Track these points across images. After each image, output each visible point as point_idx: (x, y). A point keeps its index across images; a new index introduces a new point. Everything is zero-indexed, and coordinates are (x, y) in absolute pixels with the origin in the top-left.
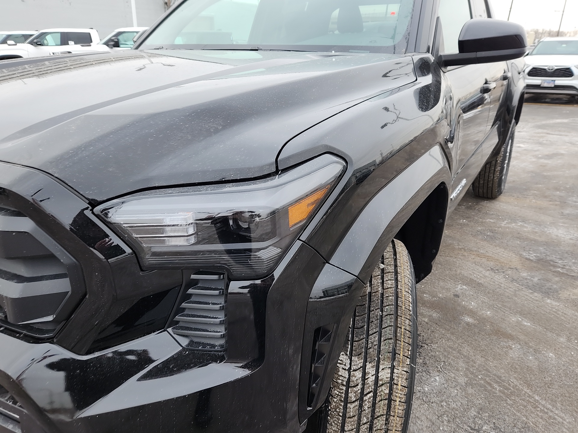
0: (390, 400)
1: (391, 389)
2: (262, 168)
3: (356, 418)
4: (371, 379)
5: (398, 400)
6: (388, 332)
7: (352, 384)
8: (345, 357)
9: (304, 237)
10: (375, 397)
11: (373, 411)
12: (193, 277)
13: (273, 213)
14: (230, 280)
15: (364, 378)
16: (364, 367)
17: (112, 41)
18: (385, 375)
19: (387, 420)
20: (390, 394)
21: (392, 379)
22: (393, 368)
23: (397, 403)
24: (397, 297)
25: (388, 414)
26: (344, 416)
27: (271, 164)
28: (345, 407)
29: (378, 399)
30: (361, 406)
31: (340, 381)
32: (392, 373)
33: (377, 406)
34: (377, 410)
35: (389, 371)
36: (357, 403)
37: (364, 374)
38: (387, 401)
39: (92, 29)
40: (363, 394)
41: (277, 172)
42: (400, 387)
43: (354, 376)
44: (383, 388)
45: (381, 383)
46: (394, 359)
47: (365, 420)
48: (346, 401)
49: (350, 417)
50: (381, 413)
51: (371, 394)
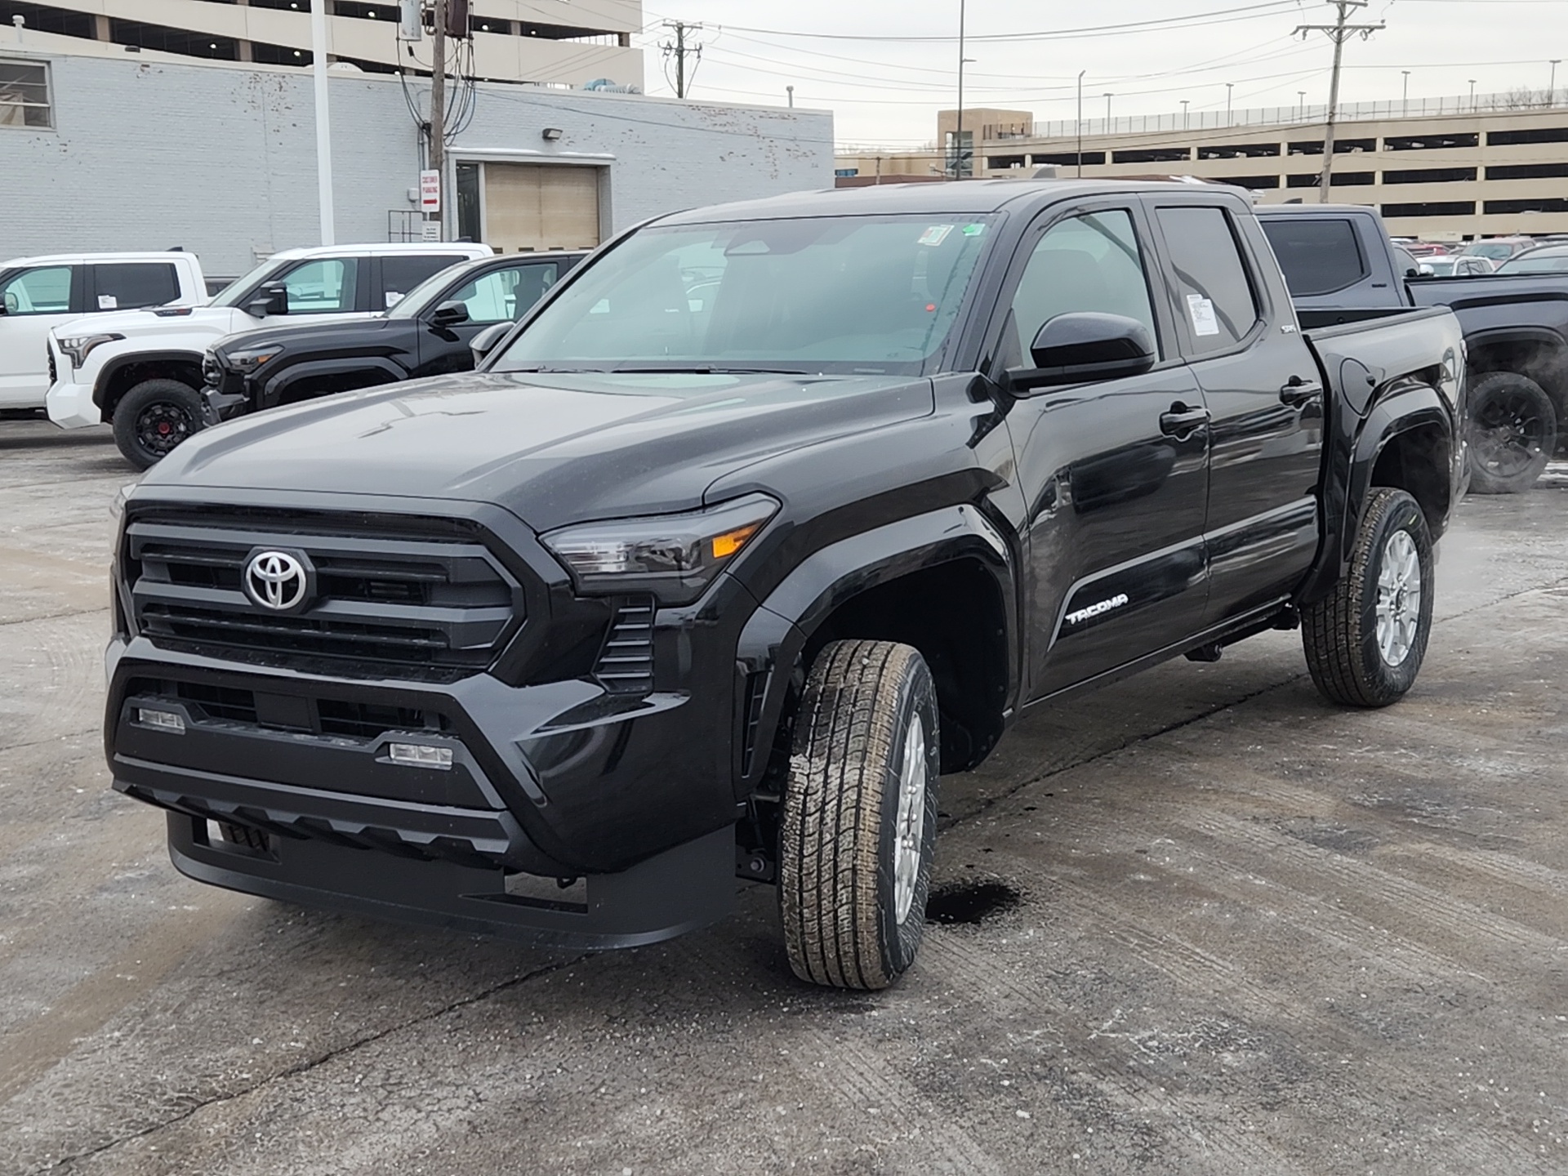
0: (858, 807)
1: (859, 794)
2: (688, 501)
3: (816, 835)
4: (834, 783)
5: (868, 808)
6: (859, 728)
7: (810, 791)
8: (804, 759)
9: (731, 570)
10: (839, 805)
11: (837, 826)
12: (621, 610)
13: (698, 543)
14: (657, 608)
15: (826, 783)
16: (826, 770)
17: (266, 292)
18: (852, 777)
19: (856, 836)
20: (858, 801)
21: (860, 781)
22: (862, 769)
23: (868, 812)
24: (877, 690)
25: (856, 828)
26: (802, 835)
27: (698, 498)
28: (803, 822)
29: (843, 807)
30: (822, 819)
31: (796, 790)
32: (861, 774)
33: (842, 817)
34: (842, 822)
35: (858, 772)
36: (818, 814)
37: (826, 777)
38: (854, 810)
39: (179, 249)
40: (824, 803)
41: (704, 507)
42: (870, 792)
43: (813, 780)
44: (850, 792)
45: (846, 787)
46: (863, 760)
47: (827, 837)
48: (804, 814)
49: (809, 835)
50: (848, 826)
51: (835, 802)
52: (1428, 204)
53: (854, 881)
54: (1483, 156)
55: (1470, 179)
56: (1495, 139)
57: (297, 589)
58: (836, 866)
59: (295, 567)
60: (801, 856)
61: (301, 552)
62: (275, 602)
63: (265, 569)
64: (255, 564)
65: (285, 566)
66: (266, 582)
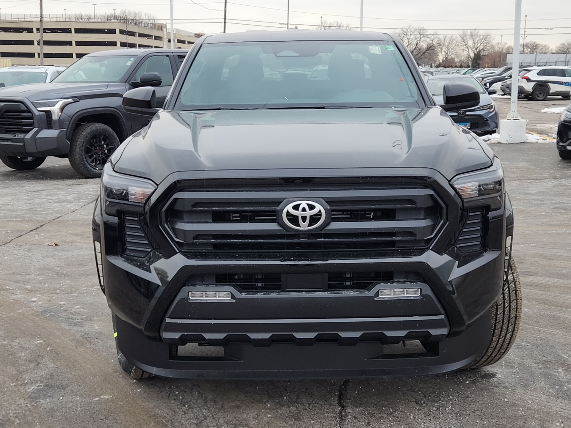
3: (502, 305)
10: (509, 290)
11: (510, 299)
12: (470, 214)
20: (515, 287)
27: (490, 161)
29: (511, 291)
30: (504, 297)
33: (511, 295)
38: (515, 291)
41: (492, 164)
44: (512, 284)
49: (500, 305)
50: (514, 299)
51: (507, 289)
52: (56, 53)
53: (515, 322)
54: (74, 37)
55: (70, 45)
56: (78, 31)
57: (319, 219)
58: (509, 316)
59: (318, 208)
60: (497, 314)
61: (321, 199)
62: (304, 226)
63: (297, 210)
64: (289, 208)
65: (312, 207)
66: (298, 217)
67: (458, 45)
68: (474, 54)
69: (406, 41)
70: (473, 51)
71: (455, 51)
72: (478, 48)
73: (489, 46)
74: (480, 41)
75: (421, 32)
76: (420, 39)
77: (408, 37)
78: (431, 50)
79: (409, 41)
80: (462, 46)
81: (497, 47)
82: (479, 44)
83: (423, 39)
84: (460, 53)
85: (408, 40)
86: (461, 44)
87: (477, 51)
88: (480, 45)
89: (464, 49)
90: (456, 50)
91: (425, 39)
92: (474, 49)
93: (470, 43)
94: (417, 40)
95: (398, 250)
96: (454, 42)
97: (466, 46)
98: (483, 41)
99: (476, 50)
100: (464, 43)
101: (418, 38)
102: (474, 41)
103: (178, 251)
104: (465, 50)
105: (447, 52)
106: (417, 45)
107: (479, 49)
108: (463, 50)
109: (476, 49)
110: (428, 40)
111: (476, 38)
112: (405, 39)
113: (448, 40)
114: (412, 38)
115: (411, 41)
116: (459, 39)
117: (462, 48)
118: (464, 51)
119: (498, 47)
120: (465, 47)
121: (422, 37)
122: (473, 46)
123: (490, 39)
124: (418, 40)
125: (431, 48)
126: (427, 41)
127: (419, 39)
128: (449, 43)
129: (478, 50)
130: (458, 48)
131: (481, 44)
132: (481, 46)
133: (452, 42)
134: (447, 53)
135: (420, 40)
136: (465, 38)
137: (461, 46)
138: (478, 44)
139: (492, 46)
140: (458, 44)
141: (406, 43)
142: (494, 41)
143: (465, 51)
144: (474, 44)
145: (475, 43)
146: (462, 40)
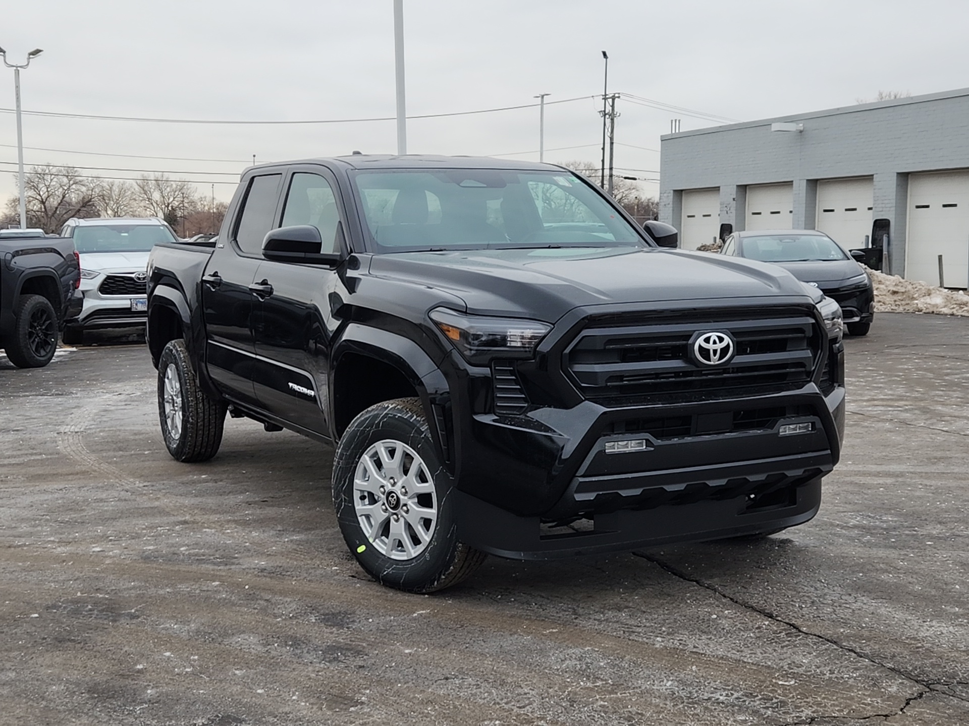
57: (727, 352)
59: (727, 340)
61: (727, 330)
62: (715, 361)
63: (708, 342)
64: (700, 341)
65: (721, 339)
66: (709, 350)
67: (135, 200)
68: (164, 214)
69: (43, 189)
70: (162, 210)
71: (131, 210)
72: (170, 205)
73: (188, 203)
74: (173, 193)
75: (70, 174)
76: (70, 187)
77: (47, 184)
78: (90, 205)
79: (49, 190)
80: (143, 201)
81: (199, 204)
82: (171, 199)
83: (74, 186)
84: (138, 212)
85: (47, 188)
86: (141, 198)
87: (168, 209)
88: (173, 200)
89: (147, 206)
90: (131, 208)
91: (78, 187)
92: (163, 206)
93: (156, 196)
94: (63, 189)
95: (788, 383)
96: (127, 194)
97: (149, 201)
98: (176, 193)
99: (166, 208)
100: (146, 196)
101: (65, 186)
102: (162, 193)
103: (583, 399)
104: (148, 208)
105: (116, 210)
106: (64, 197)
107: (172, 207)
108: (146, 208)
109: (168, 207)
110: (84, 189)
111: (165, 189)
112: (41, 186)
113: (117, 190)
114: (54, 185)
115: (53, 191)
116: (137, 189)
117: (142, 204)
118: (146, 210)
119: (202, 204)
120: (147, 202)
121: (72, 185)
122: (161, 202)
123: (189, 191)
124: (66, 188)
125: (88, 204)
126: (82, 190)
127: (67, 186)
128: (119, 195)
129: (170, 208)
130: (136, 205)
131: (174, 198)
132: (174, 202)
133: (124, 194)
134: (117, 212)
135: (69, 189)
136: (146, 188)
137: (141, 201)
138: (169, 199)
139: (192, 203)
140: (134, 197)
141: (45, 193)
142: (196, 195)
143: (148, 210)
144: (162, 199)
145: (164, 197)
146: (142, 192)
